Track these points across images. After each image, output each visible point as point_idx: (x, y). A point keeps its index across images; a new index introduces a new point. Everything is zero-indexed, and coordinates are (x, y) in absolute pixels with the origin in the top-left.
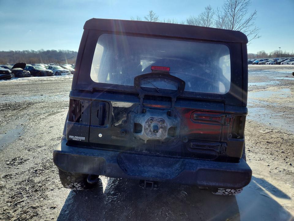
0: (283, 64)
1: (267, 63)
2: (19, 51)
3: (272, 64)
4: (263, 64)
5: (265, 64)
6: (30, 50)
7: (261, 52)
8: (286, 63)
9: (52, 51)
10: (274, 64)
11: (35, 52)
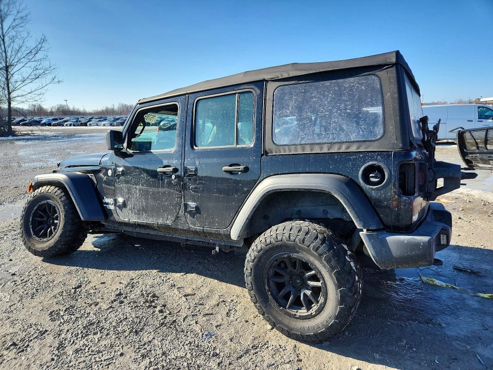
0: (90, 125)
1: (66, 123)
3: (74, 126)
4: (60, 125)
5: (63, 126)
7: (53, 107)
8: (95, 124)
10: (78, 126)
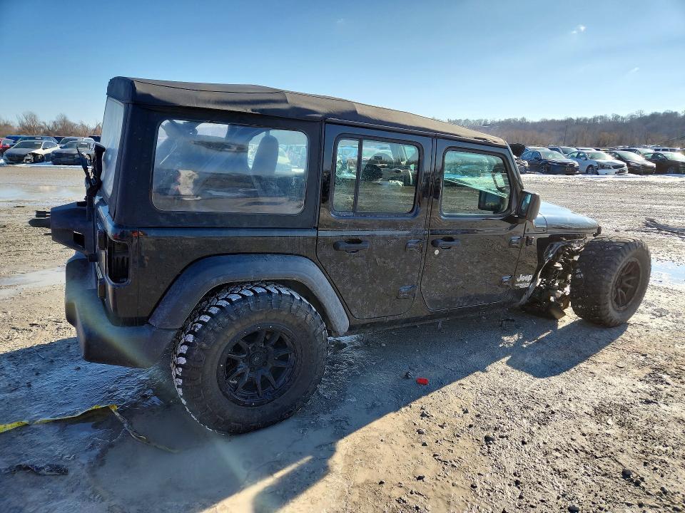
2: (585, 120)
6: (610, 116)
9: (664, 113)
11: (620, 120)
